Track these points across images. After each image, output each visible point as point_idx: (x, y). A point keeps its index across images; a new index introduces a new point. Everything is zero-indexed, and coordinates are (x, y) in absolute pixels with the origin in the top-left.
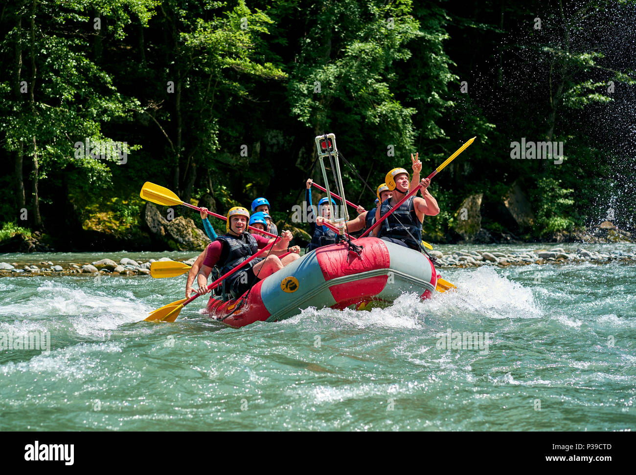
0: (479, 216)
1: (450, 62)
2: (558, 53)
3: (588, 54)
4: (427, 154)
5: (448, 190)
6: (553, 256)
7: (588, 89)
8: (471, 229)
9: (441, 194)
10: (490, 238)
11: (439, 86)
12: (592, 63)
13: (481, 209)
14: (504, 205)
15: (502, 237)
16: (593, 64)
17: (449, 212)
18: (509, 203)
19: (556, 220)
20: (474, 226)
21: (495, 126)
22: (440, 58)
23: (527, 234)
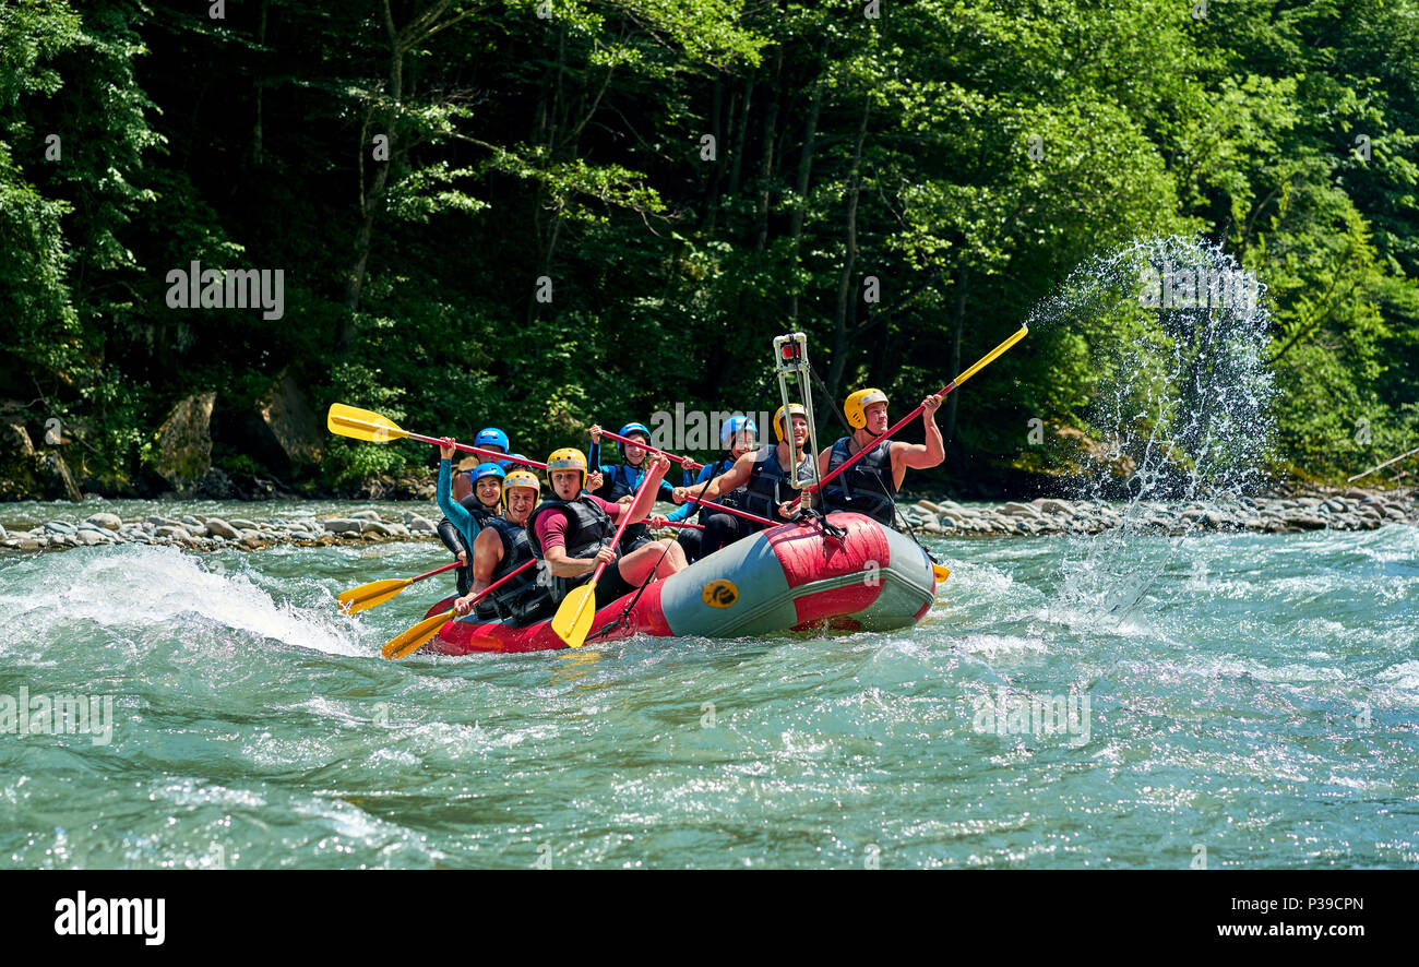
0: (206, 441)
1: (149, 104)
2: (377, 102)
3: (440, 107)
4: (96, 303)
5: (141, 383)
6: (355, 527)
7: (438, 180)
8: (190, 467)
9: (125, 390)
10: (231, 488)
11: (124, 155)
12: (447, 127)
13: (211, 425)
14: (261, 417)
15: (256, 485)
16: (448, 130)
17: (141, 430)
18: (272, 414)
19: (368, 453)
20: (195, 461)
21: (243, 248)
22: (127, 94)
23: (307, 481)
